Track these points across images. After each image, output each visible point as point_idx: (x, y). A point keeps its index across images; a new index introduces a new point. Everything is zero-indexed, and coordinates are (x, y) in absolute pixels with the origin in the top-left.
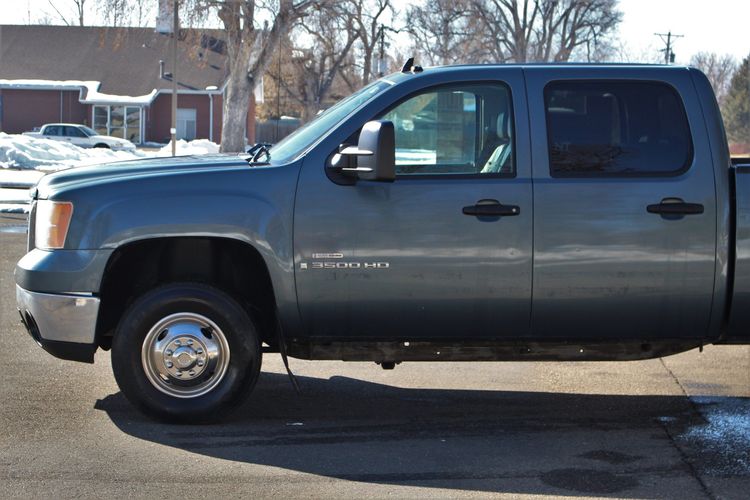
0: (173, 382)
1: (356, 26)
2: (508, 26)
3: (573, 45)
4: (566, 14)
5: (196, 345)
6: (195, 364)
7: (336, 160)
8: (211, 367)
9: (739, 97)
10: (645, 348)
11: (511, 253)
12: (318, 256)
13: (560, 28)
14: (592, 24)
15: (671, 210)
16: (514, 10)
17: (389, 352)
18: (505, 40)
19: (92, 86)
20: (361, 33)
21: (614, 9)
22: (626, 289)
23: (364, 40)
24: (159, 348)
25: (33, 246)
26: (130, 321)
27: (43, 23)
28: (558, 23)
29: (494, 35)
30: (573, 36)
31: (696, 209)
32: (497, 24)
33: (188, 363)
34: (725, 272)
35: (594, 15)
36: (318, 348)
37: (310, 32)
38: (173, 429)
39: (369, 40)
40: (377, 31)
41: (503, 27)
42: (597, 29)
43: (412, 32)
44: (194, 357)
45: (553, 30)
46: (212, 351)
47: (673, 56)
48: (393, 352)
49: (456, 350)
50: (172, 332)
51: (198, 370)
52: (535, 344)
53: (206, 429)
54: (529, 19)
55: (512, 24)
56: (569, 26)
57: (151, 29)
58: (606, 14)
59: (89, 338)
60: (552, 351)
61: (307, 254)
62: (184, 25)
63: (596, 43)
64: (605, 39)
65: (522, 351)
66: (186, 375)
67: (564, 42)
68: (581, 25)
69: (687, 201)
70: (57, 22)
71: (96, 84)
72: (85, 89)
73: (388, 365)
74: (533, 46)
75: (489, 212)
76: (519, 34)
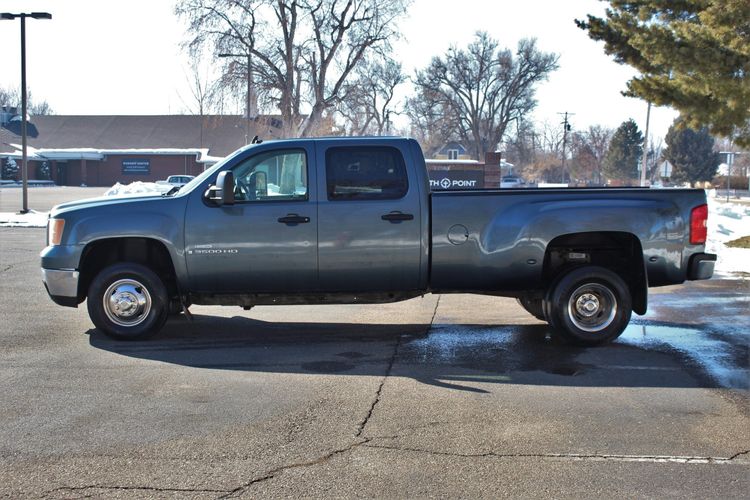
0: (121, 318)
1: (372, 111)
2: (467, 109)
3: (508, 120)
4: (503, 101)
5: (132, 297)
6: (131, 307)
7: (207, 193)
8: (141, 310)
9: (615, 152)
10: (391, 296)
11: (306, 244)
12: (198, 246)
13: (499, 111)
14: (519, 108)
15: (396, 218)
16: (471, 100)
17: (247, 301)
18: (466, 118)
19: (204, 151)
20: (376, 115)
21: (533, 98)
22: (371, 263)
23: (378, 119)
24: (113, 299)
25: (48, 245)
26: (97, 284)
27: (179, 113)
28: (498, 107)
29: (458, 114)
30: (508, 114)
31: (410, 217)
32: (460, 108)
33: (126, 307)
34: (427, 253)
35: (521, 102)
36: (206, 299)
37: (344, 115)
38: (120, 343)
39: (381, 119)
40: (386, 114)
41: (464, 109)
42: (522, 110)
43: (409, 114)
44: (130, 304)
45: (495, 112)
46: (142, 301)
47: (569, 126)
48: (249, 300)
49: (284, 299)
50: (120, 290)
51: (133, 311)
52: (329, 295)
53: (137, 343)
54: (480, 105)
55: (470, 109)
56: (505, 109)
57: (241, 116)
58: (528, 101)
59: (74, 293)
60: (339, 299)
61: (192, 247)
62: (260, 112)
63: (522, 119)
64: (526, 117)
65: (322, 298)
66: (126, 314)
67: (502, 118)
68: (512, 108)
69: (404, 212)
70: (188, 113)
71: (207, 150)
72: (200, 154)
73: (247, 308)
74: (483, 121)
75: (293, 221)
76: (474, 114)
